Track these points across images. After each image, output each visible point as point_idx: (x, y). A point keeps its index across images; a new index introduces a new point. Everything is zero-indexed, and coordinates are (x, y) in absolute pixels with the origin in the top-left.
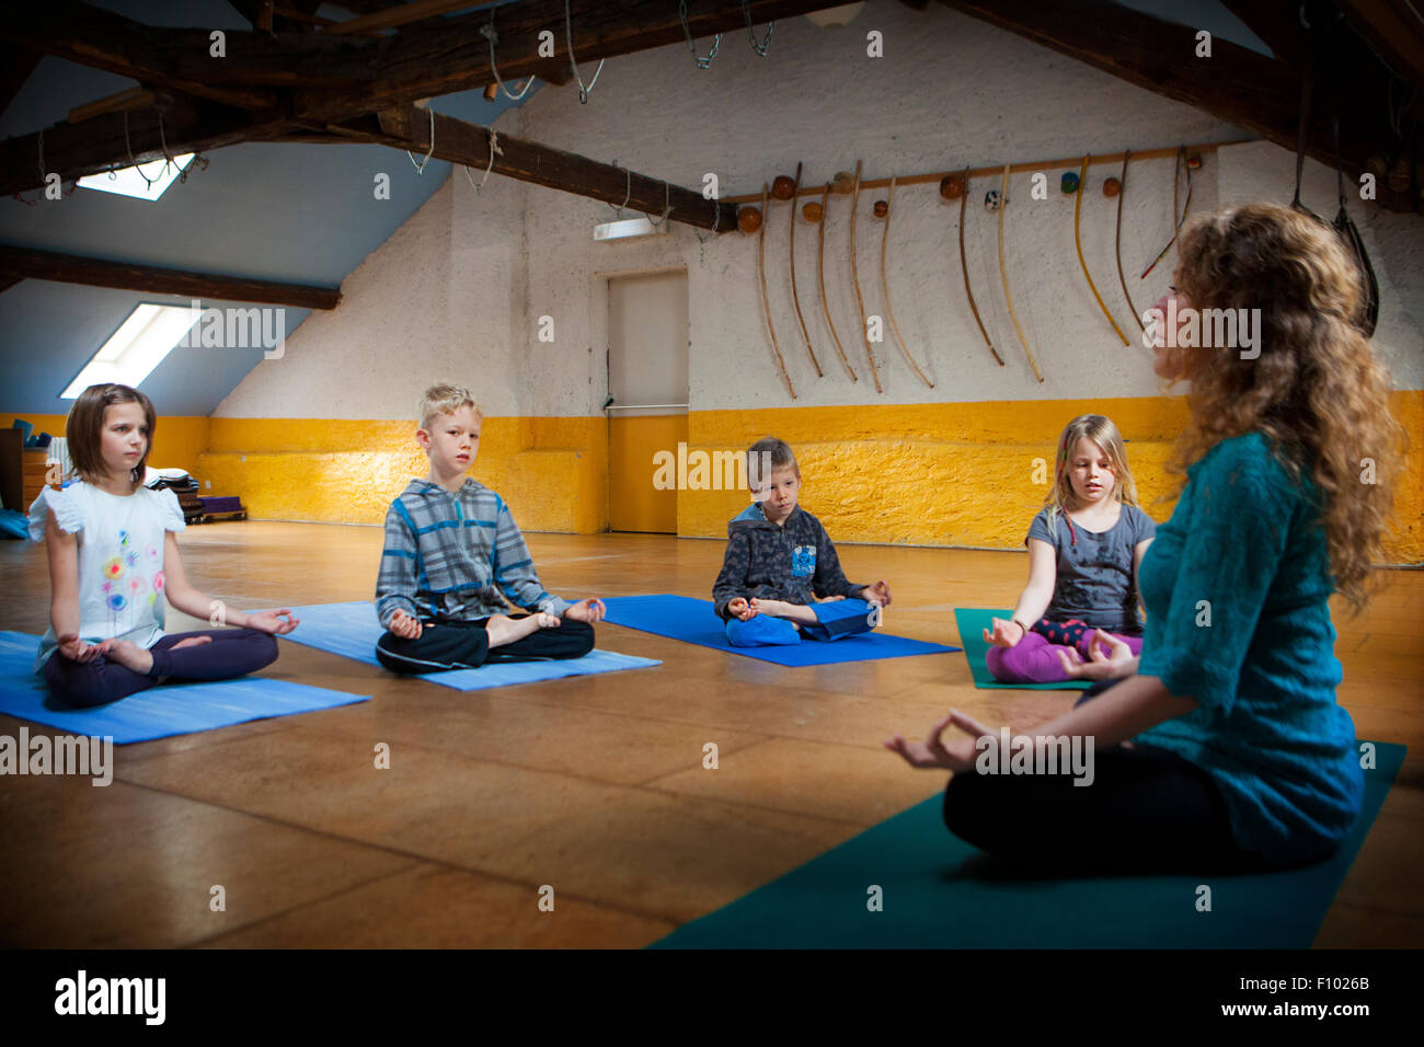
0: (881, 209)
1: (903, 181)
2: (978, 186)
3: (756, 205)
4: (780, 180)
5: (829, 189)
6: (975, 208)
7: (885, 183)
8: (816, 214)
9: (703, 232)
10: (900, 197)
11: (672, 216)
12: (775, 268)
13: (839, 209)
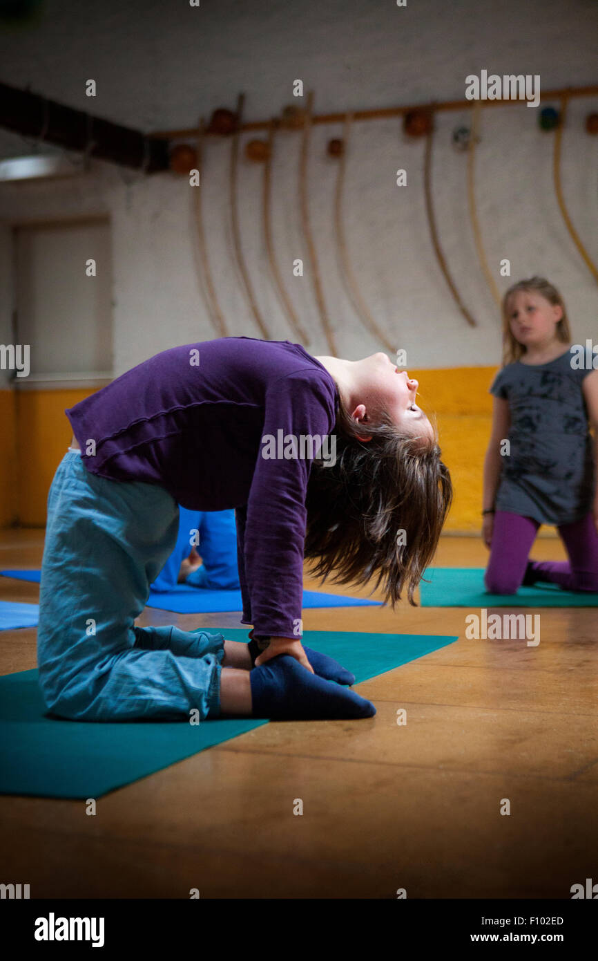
0: (336, 149)
1: (363, 115)
2: (446, 122)
3: (191, 141)
4: (220, 114)
5: (275, 125)
6: (443, 150)
7: (338, 118)
8: (261, 154)
9: (131, 172)
10: (358, 136)
11: (96, 153)
12: (214, 216)
13: (287, 148)
